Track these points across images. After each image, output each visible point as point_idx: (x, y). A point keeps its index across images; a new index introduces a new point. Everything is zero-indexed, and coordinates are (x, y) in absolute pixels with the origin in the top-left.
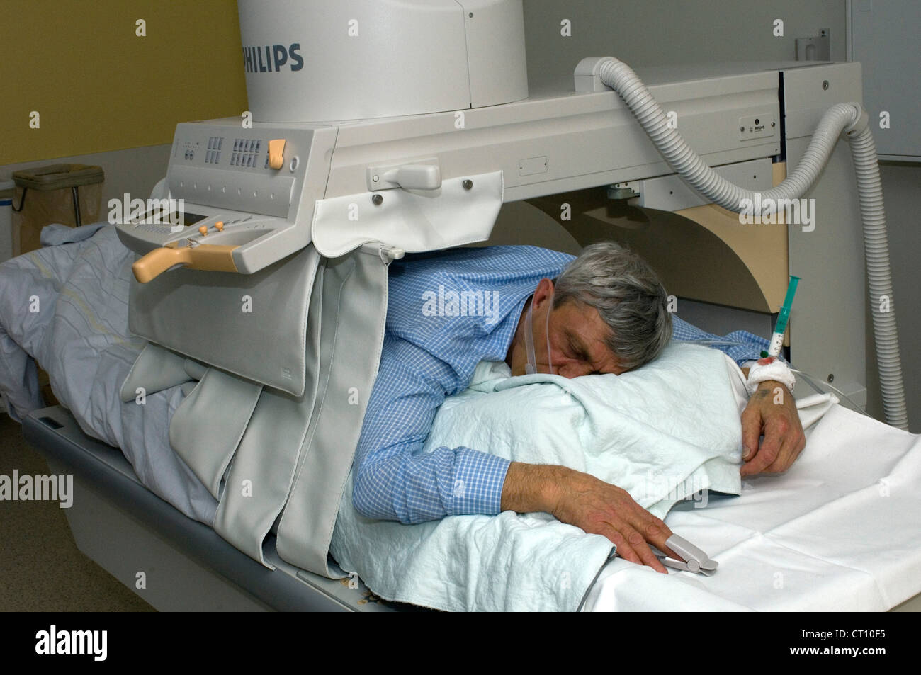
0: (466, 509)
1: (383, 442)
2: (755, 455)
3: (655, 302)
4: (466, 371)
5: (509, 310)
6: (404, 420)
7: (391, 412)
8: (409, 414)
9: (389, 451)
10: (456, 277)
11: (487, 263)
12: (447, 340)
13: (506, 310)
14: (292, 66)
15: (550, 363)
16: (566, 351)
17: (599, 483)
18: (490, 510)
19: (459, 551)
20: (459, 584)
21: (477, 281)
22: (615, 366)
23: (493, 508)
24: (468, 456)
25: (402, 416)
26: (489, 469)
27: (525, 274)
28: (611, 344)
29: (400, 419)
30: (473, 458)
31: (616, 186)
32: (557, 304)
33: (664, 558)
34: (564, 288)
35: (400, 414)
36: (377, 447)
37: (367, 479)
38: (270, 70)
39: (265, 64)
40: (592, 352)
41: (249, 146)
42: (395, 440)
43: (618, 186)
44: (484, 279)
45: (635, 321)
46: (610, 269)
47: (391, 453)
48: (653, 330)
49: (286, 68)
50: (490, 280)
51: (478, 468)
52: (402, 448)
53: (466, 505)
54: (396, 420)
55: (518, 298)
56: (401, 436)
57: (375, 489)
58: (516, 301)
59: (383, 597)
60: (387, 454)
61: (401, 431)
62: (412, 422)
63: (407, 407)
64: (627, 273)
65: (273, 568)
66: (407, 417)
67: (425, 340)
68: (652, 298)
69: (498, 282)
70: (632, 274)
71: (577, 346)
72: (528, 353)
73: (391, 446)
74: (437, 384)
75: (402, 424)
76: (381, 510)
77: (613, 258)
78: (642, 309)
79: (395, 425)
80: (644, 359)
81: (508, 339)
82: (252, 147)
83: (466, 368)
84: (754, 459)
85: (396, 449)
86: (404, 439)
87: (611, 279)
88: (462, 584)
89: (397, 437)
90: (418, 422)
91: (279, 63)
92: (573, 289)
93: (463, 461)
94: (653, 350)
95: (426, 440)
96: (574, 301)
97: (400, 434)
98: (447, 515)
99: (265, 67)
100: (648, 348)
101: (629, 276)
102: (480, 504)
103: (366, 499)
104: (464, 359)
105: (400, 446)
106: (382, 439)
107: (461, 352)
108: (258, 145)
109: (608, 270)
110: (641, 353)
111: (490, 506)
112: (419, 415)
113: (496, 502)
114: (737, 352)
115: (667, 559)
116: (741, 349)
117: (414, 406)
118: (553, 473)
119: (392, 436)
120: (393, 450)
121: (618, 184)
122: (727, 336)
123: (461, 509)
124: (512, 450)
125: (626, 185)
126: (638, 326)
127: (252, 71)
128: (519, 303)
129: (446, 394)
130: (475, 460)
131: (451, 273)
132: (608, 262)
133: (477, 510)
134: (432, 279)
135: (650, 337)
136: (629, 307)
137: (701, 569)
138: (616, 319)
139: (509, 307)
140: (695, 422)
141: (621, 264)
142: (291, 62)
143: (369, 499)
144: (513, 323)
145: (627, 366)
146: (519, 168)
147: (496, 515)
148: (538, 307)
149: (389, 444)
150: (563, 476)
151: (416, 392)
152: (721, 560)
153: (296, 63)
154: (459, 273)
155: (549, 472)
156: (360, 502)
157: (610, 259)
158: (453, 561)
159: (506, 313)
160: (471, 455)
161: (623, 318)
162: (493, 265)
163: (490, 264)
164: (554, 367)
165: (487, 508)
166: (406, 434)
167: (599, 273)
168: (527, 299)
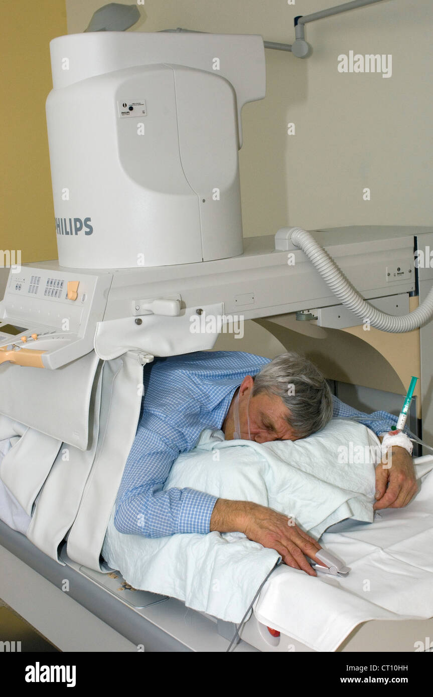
0: (187, 530)
1: (136, 483)
2: (383, 496)
3: (320, 393)
4: (194, 437)
5: (224, 396)
6: (151, 469)
7: (142, 463)
8: (154, 465)
9: (139, 490)
10: (190, 373)
11: (213, 364)
12: (181, 416)
13: (222, 396)
14: (86, 232)
15: (249, 432)
16: (260, 425)
17: (275, 514)
18: (203, 530)
19: (182, 557)
20: (181, 579)
21: (204, 376)
22: (292, 435)
23: (205, 529)
24: (189, 495)
25: (149, 466)
26: (203, 503)
27: (237, 372)
28: (289, 421)
29: (147, 468)
30: (193, 495)
31: (301, 312)
32: (255, 393)
33: (315, 565)
34: (260, 383)
35: (148, 465)
36: (132, 486)
37: (124, 508)
38: (72, 234)
39: (68, 230)
40: (277, 426)
41: (57, 283)
42: (144, 482)
43: (303, 312)
44: (209, 375)
45: (305, 406)
46: (290, 371)
47: (140, 491)
48: (318, 412)
49: (82, 233)
50: (213, 375)
51: (196, 502)
52: (148, 487)
53: (187, 527)
54: (145, 469)
55: (231, 388)
56: (147, 480)
57: (129, 515)
58: (228, 390)
59: (133, 587)
60: (138, 492)
61: (148, 476)
62: (156, 470)
63: (153, 460)
64: (302, 374)
65: (64, 565)
66: (152, 467)
67: (167, 416)
68: (318, 391)
69: (218, 376)
70: (305, 375)
71: (266, 422)
72: (235, 425)
73: (140, 486)
74: (173, 445)
75: (149, 471)
76: (132, 529)
77: (293, 363)
78: (311, 398)
79: (144, 472)
80: (311, 431)
81: (223, 415)
82: (58, 285)
83: (193, 435)
84: (381, 499)
85: (144, 488)
86: (150, 482)
87: (289, 378)
88: (183, 578)
89: (145, 480)
90: (160, 470)
91: (78, 230)
92: (266, 384)
93: (186, 498)
94: (318, 425)
95: (165, 482)
96: (266, 391)
97: (147, 478)
98: (175, 533)
99: (68, 232)
100: (314, 424)
101: (303, 376)
102: (196, 527)
103: (123, 522)
104: (192, 429)
105: (147, 486)
106: (135, 482)
107: (190, 424)
108: (62, 283)
109: (288, 371)
110: (310, 426)
111: (203, 528)
112: (161, 466)
113: (207, 525)
114: (377, 425)
115: (317, 565)
116: (379, 424)
117: (157, 460)
118: (244, 507)
119: (142, 480)
120: (142, 489)
121: (303, 311)
122: (371, 415)
123: (184, 530)
124: (220, 491)
125: (309, 311)
126: (307, 409)
127: (60, 233)
128: (231, 391)
129: (180, 451)
130: (194, 497)
131: (187, 371)
132: (289, 366)
133: (194, 531)
134: (174, 374)
135: (315, 417)
136: (302, 397)
137: (338, 573)
138: (293, 404)
139: (224, 394)
140: (344, 474)
141: (298, 368)
142: (85, 229)
143: (124, 521)
144: (227, 405)
145: (300, 435)
146: (235, 301)
147: (207, 533)
148: (243, 395)
149: (140, 485)
150: (251, 509)
151: (159, 450)
152: (352, 566)
153: (88, 230)
154: (192, 371)
155: (242, 506)
156: (119, 523)
157: (291, 364)
158: (178, 564)
159: (222, 398)
160: (192, 494)
161: (297, 404)
162: (216, 365)
163: (214, 364)
164: (252, 435)
165: (201, 529)
166: (151, 478)
167: (283, 373)
168: (236, 389)
